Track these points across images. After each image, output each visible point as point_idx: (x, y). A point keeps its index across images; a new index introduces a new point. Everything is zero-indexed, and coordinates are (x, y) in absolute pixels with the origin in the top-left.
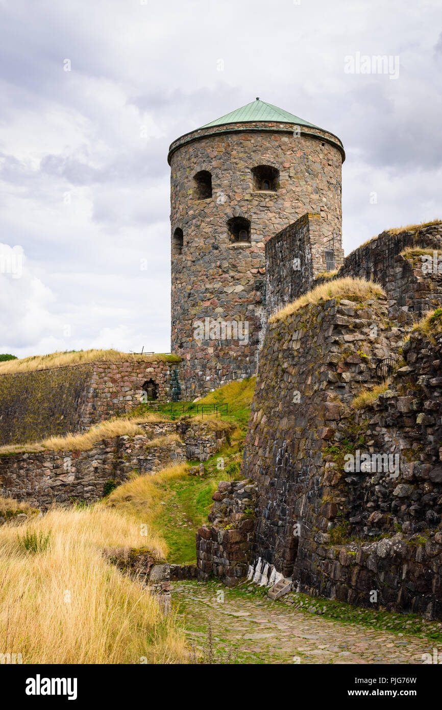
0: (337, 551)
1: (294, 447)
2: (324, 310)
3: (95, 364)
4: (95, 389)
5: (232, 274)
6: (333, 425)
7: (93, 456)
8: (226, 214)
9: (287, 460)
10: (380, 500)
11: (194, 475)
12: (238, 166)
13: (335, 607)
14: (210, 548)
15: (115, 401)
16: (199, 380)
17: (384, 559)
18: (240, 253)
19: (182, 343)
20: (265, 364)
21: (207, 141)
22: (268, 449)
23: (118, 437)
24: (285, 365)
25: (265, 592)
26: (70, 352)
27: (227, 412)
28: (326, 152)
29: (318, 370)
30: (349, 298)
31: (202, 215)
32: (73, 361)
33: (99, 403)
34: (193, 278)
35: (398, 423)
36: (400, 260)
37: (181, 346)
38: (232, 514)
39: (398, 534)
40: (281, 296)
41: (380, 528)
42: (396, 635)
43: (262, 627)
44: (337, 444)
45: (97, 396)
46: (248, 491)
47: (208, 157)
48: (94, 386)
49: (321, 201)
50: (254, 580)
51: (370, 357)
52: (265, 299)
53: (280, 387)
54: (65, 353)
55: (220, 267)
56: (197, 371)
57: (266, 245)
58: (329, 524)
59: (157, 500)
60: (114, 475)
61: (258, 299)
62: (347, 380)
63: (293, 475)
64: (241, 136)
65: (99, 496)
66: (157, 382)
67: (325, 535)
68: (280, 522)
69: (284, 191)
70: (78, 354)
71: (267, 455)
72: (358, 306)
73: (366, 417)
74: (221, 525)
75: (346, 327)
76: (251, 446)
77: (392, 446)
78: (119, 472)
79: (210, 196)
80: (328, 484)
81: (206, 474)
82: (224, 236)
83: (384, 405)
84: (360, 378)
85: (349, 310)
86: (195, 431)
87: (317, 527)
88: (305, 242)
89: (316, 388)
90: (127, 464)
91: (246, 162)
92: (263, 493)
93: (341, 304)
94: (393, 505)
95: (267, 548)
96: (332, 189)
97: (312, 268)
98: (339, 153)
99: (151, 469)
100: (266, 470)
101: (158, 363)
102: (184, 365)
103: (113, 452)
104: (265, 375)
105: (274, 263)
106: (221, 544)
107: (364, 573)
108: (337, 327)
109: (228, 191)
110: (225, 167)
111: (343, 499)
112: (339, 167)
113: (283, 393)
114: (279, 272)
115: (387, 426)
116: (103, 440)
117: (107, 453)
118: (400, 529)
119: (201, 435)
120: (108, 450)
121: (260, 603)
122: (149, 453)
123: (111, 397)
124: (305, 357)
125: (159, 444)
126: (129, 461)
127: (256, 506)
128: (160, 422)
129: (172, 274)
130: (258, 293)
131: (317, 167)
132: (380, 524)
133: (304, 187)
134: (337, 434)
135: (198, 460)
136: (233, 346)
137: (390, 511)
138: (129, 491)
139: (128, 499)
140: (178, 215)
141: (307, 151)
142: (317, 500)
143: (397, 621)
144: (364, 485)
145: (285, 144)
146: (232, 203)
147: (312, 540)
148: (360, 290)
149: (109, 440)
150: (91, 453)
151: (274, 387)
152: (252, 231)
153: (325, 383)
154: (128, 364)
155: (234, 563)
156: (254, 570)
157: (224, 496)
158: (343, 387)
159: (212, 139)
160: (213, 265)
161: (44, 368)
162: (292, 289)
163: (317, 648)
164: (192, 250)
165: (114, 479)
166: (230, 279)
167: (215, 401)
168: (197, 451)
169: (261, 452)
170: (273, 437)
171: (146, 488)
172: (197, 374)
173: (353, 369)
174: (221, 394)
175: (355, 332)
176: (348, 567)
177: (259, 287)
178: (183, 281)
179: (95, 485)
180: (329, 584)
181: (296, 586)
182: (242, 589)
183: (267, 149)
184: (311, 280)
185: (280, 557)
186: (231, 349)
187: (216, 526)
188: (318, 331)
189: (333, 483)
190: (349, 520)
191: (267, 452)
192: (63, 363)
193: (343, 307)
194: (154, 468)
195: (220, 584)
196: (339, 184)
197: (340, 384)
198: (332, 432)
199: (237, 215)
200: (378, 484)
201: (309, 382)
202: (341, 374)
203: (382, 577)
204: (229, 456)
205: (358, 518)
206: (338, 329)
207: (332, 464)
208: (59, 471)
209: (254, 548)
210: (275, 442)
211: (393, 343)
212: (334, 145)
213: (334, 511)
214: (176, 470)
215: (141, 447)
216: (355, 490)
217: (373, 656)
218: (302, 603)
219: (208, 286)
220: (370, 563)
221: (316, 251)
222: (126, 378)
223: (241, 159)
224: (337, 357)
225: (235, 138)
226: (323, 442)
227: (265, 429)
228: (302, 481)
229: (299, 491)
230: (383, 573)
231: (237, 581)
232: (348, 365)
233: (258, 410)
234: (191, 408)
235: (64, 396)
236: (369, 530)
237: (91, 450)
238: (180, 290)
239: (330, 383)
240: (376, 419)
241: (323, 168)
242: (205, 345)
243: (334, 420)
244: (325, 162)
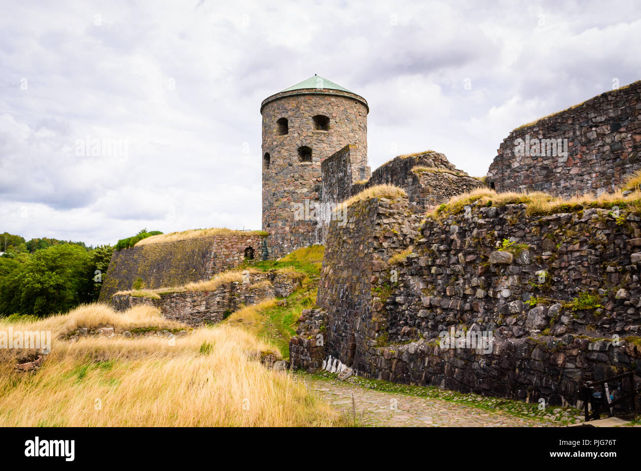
0: (382, 350)
1: (352, 288)
2: (370, 204)
3: (215, 237)
4: (215, 253)
5: (301, 181)
6: (377, 275)
7: (216, 295)
8: (296, 144)
9: (347, 296)
10: (408, 319)
11: (281, 305)
12: (305, 115)
13: (382, 384)
14: (299, 350)
15: (228, 260)
16: (280, 247)
17: (414, 354)
18: (306, 168)
19: (269, 224)
20: (331, 237)
21: (286, 100)
22: (334, 290)
23: (232, 282)
24: (345, 238)
25: (335, 376)
26: (198, 230)
27: (299, 267)
28: (358, 108)
29: (367, 241)
30: (386, 197)
31: (282, 145)
32: (201, 235)
33: (218, 262)
34: (276, 184)
35: (419, 273)
36: (411, 174)
37: (268, 226)
38: (312, 330)
39: (421, 339)
40: (332, 195)
41: (409, 336)
42: (425, 399)
43: (341, 397)
44: (380, 286)
45: (216, 257)
46: (322, 315)
47: (286, 109)
48: (215, 251)
49: (355, 137)
50: (327, 369)
51: (399, 233)
52: (321, 197)
53: (341, 251)
54: (195, 230)
55: (293, 177)
56: (278, 241)
57: (322, 164)
58: (376, 334)
59: (259, 321)
60: (230, 306)
61: (317, 197)
62: (386, 247)
63: (351, 305)
64: (307, 97)
65: (220, 319)
66: (254, 248)
67: (374, 341)
68: (344, 334)
69: (333, 131)
70: (203, 231)
71: (333, 293)
72: (391, 202)
73: (398, 269)
74: (305, 336)
75: (384, 215)
76: (322, 287)
77: (415, 287)
78: (232, 304)
79: (287, 133)
80: (375, 310)
81: (288, 305)
82: (296, 158)
83: (410, 261)
84: (393, 246)
85: (386, 204)
86: (280, 279)
87: (368, 336)
88: (347, 162)
89: (366, 252)
90: (238, 299)
91: (309, 113)
92: (332, 316)
93: (381, 201)
94: (417, 322)
95: (335, 349)
96: (362, 130)
97: (351, 178)
98: (365, 108)
99: (253, 303)
100: (333, 302)
101: (254, 236)
102: (270, 238)
103: (229, 292)
104: (331, 244)
105: (327, 175)
106: (306, 348)
107: (400, 363)
108: (379, 214)
109: (298, 130)
110: (297, 116)
111: (385, 319)
112: (365, 117)
113: (343, 255)
114: (330, 181)
115: (412, 275)
116: (223, 285)
117: (225, 292)
118: (422, 336)
119: (284, 281)
120: (226, 290)
121: (334, 383)
122: (252, 292)
123: (225, 258)
124: (358, 233)
125: (258, 287)
126: (239, 297)
127: (327, 324)
128: (258, 273)
129: (263, 180)
130: (317, 193)
131: (352, 117)
132: (408, 334)
133: (345, 128)
134: (380, 280)
135: (282, 296)
136: (301, 226)
137: (414, 326)
138: (240, 316)
139: (240, 321)
140: (267, 145)
141: (347, 107)
142: (368, 320)
143: (423, 391)
144: (398, 310)
145: (333, 102)
146: (301, 138)
147: (365, 344)
148: (392, 192)
149: (226, 285)
150: (215, 293)
151: (337, 252)
152: (313, 155)
153: (372, 249)
154: (235, 237)
155: (314, 359)
156: (327, 363)
157: (306, 319)
158: (383, 251)
159: (288, 98)
160: (289, 176)
161: (182, 240)
162: (339, 191)
163: (379, 408)
164: (276, 166)
165: (230, 309)
166: (300, 185)
167: (291, 260)
168: (281, 291)
169: (329, 291)
170: (338, 282)
171: (251, 314)
172: (279, 243)
173: (389, 240)
174: (294, 256)
175: (390, 218)
176: (389, 360)
177: (317, 189)
178: (270, 185)
179: (218, 312)
180: (377, 370)
181: (355, 372)
182: (319, 374)
183: (322, 105)
184: (351, 185)
185: (344, 355)
186: (300, 228)
187: (302, 337)
188: (366, 217)
189: (378, 310)
190: (388, 332)
191: (334, 291)
192: (194, 236)
193: (383, 203)
194: (255, 301)
195: (305, 372)
196: (366, 127)
197: (381, 250)
198: (377, 279)
199: (304, 145)
200: (407, 310)
201: (361, 248)
202: (382, 243)
203: (412, 365)
204: (301, 294)
205: (394, 330)
206: (379, 215)
207: (378, 298)
208: (195, 304)
209: (327, 350)
210: (339, 285)
211: (412, 225)
212: (362, 103)
213: (379, 326)
214: (269, 303)
215: (246, 289)
216: (392, 313)
217: (416, 412)
218: (360, 383)
219: (286, 189)
220: (404, 357)
221: (354, 168)
222: (234, 246)
223: (306, 111)
224: (379, 233)
225: (303, 98)
226: (372, 285)
227: (332, 277)
228: (358, 309)
229: (356, 315)
230: (413, 363)
231: (316, 370)
232: (386, 238)
233: (327, 266)
234: (276, 264)
235: (195, 257)
236: (402, 337)
237: (215, 290)
238: (268, 191)
239: (375, 249)
240: (404, 270)
241: (356, 117)
242: (283, 225)
243: (378, 271)
244: (357, 113)
